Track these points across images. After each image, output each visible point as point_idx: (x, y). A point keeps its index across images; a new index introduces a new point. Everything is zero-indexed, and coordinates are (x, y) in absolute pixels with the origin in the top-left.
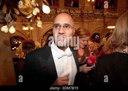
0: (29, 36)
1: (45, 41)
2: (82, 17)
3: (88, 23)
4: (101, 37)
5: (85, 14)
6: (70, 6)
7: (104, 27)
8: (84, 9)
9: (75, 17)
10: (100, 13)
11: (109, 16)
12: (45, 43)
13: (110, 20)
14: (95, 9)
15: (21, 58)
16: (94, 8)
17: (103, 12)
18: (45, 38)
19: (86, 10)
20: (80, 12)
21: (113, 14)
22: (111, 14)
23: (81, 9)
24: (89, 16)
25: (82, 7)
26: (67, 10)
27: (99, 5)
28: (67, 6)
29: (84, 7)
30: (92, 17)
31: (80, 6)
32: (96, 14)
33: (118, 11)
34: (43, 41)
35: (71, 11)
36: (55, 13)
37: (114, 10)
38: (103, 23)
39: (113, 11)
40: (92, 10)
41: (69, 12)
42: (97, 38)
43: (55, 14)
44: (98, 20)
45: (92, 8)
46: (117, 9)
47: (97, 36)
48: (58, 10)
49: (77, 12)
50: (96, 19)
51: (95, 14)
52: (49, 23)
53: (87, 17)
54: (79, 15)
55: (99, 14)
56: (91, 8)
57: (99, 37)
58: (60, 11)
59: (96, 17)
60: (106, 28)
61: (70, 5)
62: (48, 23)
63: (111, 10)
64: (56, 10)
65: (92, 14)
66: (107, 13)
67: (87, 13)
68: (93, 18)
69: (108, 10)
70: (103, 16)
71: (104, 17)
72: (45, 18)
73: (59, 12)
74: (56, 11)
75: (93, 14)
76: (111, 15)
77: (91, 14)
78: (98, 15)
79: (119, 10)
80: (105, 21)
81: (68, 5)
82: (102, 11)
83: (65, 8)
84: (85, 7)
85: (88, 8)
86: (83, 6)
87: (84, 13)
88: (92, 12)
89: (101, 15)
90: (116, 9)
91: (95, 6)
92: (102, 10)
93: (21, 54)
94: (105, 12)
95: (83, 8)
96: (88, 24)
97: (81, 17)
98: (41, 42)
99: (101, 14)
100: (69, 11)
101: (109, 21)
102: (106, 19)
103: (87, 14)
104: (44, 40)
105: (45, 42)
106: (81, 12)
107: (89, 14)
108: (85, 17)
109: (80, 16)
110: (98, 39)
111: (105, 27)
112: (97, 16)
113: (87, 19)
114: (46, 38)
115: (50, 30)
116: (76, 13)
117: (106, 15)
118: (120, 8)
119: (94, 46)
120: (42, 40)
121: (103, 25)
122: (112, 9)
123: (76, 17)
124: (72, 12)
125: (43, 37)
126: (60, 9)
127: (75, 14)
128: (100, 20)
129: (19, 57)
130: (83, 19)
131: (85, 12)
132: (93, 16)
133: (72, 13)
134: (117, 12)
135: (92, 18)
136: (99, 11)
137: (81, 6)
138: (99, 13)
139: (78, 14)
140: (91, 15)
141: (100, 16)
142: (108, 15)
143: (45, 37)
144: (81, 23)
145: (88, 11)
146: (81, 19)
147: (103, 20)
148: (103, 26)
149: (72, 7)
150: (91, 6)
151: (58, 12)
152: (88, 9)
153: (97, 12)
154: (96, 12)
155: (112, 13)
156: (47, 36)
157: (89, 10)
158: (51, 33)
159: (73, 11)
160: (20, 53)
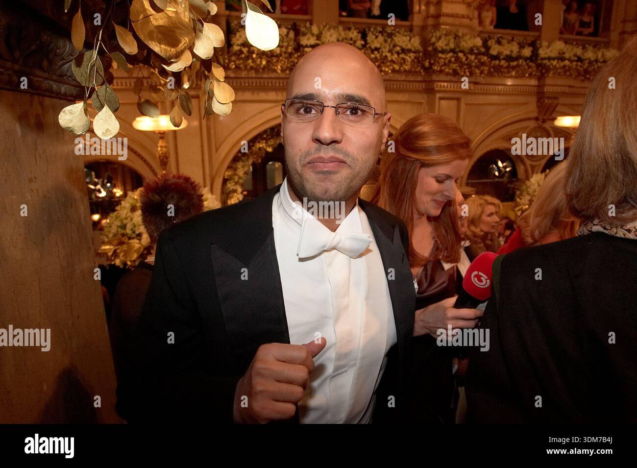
0: (164, 161)
1: (242, 185)
2: (428, 70)
3: (458, 100)
4: (521, 170)
5: (443, 52)
6: (369, 14)
7: (537, 119)
8: (436, 26)
9: (394, 71)
10: (521, 46)
11: (567, 62)
12: (241, 197)
13: (571, 82)
14: (495, 27)
15: (125, 264)
16: (487, 21)
17: (533, 45)
18: (241, 172)
19: (446, 35)
20: (416, 43)
21: (590, 55)
22: (579, 51)
23: (424, 28)
24: (462, 65)
25: (427, 17)
26: (354, 34)
27: (513, 9)
28: (352, 13)
29: (438, 16)
30: (477, 67)
31: (420, 11)
32: (499, 53)
33: (614, 36)
34: (230, 186)
35: (370, 37)
36: (290, 50)
37: (595, 34)
38: (533, 100)
39: (589, 35)
40: (481, 32)
41: (360, 43)
42: (502, 174)
43: (291, 54)
44: (509, 82)
45: (481, 23)
46: (612, 27)
47: (500, 164)
48: (304, 34)
49: (402, 40)
50: (496, 80)
51: (494, 52)
52: (263, 96)
53: (454, 66)
54: (410, 57)
55: (514, 55)
56: (476, 22)
57: (514, 173)
58: (319, 37)
59: (498, 70)
60: (547, 125)
61: (368, 5)
62: (255, 97)
63: (579, 33)
64: (297, 33)
65: (480, 53)
66: (559, 45)
67: (452, 46)
68: (482, 73)
69: (561, 32)
70: (538, 66)
71: (541, 69)
72: (244, 74)
73: (313, 41)
74: (296, 40)
75: (484, 54)
76: (580, 59)
77: (471, 51)
78: (509, 58)
79: (623, 33)
80: (546, 89)
81: (355, 6)
82: (530, 40)
83: (341, 23)
84: (443, 19)
85: (457, 21)
86: (432, 10)
87: (435, 49)
88: (478, 42)
89: (526, 59)
90: (607, 28)
91: (494, 9)
92: (531, 35)
93: (125, 247)
94: (545, 44)
95: (431, 21)
96: (454, 103)
97: (423, 67)
98: (223, 192)
99: (527, 52)
100: (364, 36)
101: (567, 90)
102: (548, 81)
103: (452, 51)
104: (236, 183)
105: (240, 190)
106: (425, 42)
107: (461, 55)
108: (441, 71)
109: (418, 61)
110: (505, 179)
111: (544, 121)
112: (503, 63)
113: (453, 79)
114: (245, 173)
115: (265, 132)
116: (395, 46)
117: (549, 59)
118: (624, 21)
119: (482, 212)
120: (225, 181)
121: (532, 109)
122: (583, 24)
123: (397, 67)
124: (375, 41)
125: (229, 167)
126: (315, 30)
127: (390, 51)
128: (519, 82)
129: (118, 262)
130: (434, 77)
131: (441, 44)
132: (483, 64)
133: (377, 49)
134: (607, 45)
135: (478, 71)
136: (513, 40)
137: (424, 13)
138: (515, 48)
139: (410, 51)
140: (473, 57)
141: (518, 66)
142: (562, 59)
143: (239, 165)
144: (422, 98)
145: (456, 37)
146: (420, 79)
147: (533, 82)
148: (535, 115)
149: (375, 17)
150: (476, 13)
151: (304, 41)
152: (461, 25)
153: (504, 42)
154: (499, 42)
155: (584, 48)
156: (251, 162)
157: (464, 35)
158: (270, 150)
159: (381, 38)
160: (121, 243)
